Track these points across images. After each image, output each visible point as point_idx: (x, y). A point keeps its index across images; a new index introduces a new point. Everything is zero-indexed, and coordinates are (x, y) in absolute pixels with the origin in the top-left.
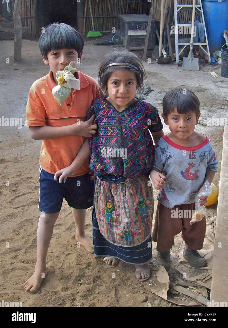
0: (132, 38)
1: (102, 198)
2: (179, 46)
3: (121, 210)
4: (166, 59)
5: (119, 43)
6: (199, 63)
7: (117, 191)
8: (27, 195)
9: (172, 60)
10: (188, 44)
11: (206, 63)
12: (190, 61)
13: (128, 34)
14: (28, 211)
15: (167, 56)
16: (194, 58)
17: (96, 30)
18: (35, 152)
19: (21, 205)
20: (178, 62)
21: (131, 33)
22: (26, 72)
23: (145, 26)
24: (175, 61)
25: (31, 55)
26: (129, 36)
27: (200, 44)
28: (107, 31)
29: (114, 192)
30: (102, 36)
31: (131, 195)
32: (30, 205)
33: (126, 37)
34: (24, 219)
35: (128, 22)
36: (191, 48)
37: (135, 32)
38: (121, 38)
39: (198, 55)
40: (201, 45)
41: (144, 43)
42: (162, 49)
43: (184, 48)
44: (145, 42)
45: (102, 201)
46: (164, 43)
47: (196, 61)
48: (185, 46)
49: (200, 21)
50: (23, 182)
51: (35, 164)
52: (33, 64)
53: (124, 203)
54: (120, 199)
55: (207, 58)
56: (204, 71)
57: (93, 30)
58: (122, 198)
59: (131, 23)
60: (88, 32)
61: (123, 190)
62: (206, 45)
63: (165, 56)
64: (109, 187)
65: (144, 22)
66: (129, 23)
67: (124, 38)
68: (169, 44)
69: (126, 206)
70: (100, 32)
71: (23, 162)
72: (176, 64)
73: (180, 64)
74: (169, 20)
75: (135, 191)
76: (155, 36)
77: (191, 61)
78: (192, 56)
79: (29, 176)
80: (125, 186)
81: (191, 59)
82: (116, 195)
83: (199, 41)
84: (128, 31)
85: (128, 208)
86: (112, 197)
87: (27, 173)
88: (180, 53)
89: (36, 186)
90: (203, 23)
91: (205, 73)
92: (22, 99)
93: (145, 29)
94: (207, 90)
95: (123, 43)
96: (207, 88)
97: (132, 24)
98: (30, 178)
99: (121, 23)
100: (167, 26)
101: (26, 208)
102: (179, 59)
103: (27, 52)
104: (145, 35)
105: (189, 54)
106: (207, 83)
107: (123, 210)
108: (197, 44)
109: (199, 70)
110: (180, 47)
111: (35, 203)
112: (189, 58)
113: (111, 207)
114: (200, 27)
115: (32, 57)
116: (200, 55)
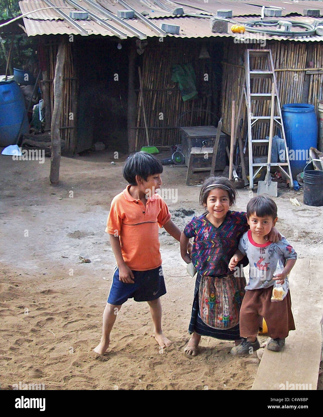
0: (196, 157)
1: (206, 290)
2: (253, 167)
3: (222, 299)
4: (237, 183)
5: (180, 162)
6: (278, 187)
7: (219, 284)
8: (79, 321)
9: (246, 184)
10: (265, 165)
11: (287, 187)
12: (267, 185)
13: (191, 153)
14: (82, 335)
15: (239, 180)
16: (272, 182)
17: (151, 145)
18: (84, 285)
19: (74, 329)
20: (252, 186)
21: (195, 151)
22: (65, 198)
23: (213, 142)
24: (249, 185)
25: (70, 177)
26: (192, 154)
27: (279, 164)
28: (166, 147)
29: (216, 285)
30: (159, 153)
31: (230, 287)
32: (84, 330)
33: (189, 156)
34: (78, 340)
35: (191, 137)
36: (269, 169)
37: (200, 149)
38: (182, 155)
39: (278, 177)
40: (281, 166)
41: (211, 164)
42: (233, 170)
43: (259, 170)
44: (213, 162)
45: (207, 293)
46: (236, 163)
47: (274, 185)
48: (261, 166)
49: (280, 137)
50: (75, 311)
51: (85, 295)
52: (73, 188)
53: (224, 294)
54: (221, 290)
55: (288, 182)
56: (284, 198)
57: (147, 146)
58: (223, 289)
59: (195, 139)
60: (142, 147)
61: (224, 283)
62: (288, 166)
63: (236, 179)
64: (213, 281)
65: (211, 137)
66: (193, 138)
67: (186, 156)
68: (242, 165)
69: (226, 296)
70: (157, 148)
71: (72, 293)
72: (250, 190)
73: (254, 188)
74: (242, 135)
75: (233, 284)
76: (225, 154)
77: (269, 185)
78: (269, 179)
79: (80, 306)
80: (226, 280)
81: (268, 183)
82: (218, 287)
83: (279, 161)
84: (191, 148)
85: (228, 297)
86: (215, 288)
87: (77, 303)
88: (254, 176)
89: (88, 314)
90: (283, 138)
91: (285, 200)
92: (63, 229)
93: (212, 145)
94: (283, 220)
95: (186, 162)
96: (285, 217)
97: (197, 139)
98: (82, 308)
99: (183, 137)
100: (240, 142)
101: (80, 332)
102: (254, 183)
103: (66, 173)
104: (212, 154)
105: (266, 177)
106: (285, 211)
107: (224, 299)
108: (276, 164)
109: (277, 197)
110: (255, 168)
111: (89, 328)
112: (265, 181)
113: (213, 297)
114: (279, 144)
115: (71, 178)
116: (281, 177)
